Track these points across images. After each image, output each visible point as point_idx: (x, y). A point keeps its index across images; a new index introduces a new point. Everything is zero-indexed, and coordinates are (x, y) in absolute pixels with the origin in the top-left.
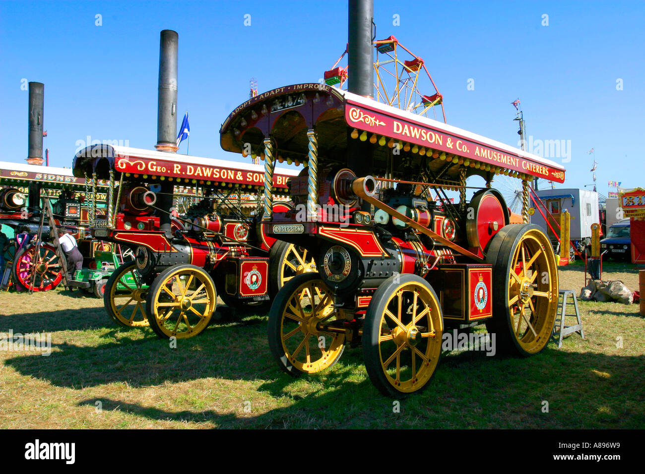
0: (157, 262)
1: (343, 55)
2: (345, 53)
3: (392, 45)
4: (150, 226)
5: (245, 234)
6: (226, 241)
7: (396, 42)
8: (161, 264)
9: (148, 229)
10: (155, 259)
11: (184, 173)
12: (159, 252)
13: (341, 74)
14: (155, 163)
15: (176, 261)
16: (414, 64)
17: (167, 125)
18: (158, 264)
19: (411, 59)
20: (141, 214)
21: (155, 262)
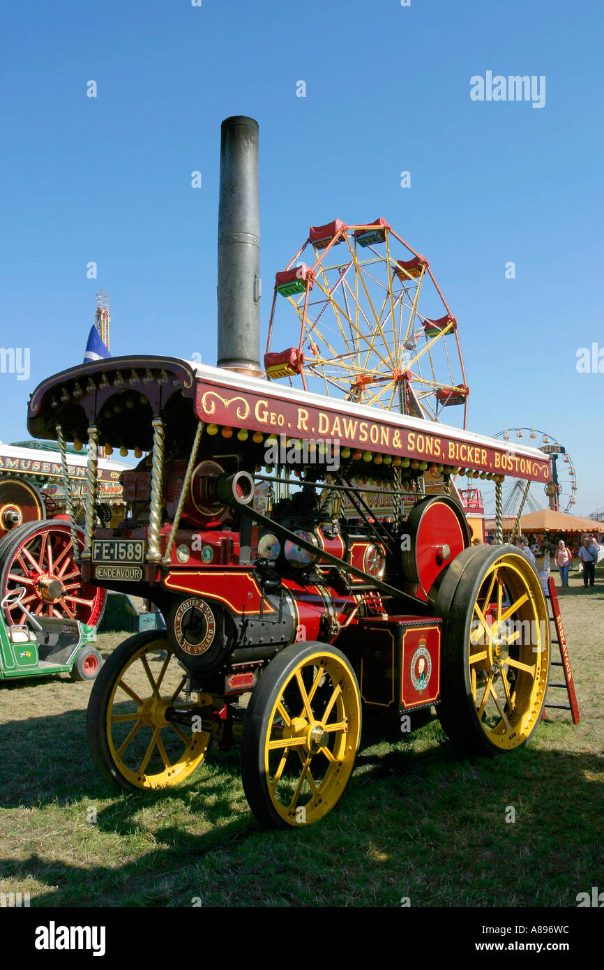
0: (241, 639)
1: (304, 247)
2: (307, 243)
3: (381, 232)
4: (225, 554)
5: (380, 566)
6: (352, 584)
7: (388, 228)
8: (247, 644)
9: (221, 561)
10: (237, 630)
11: (313, 430)
12: (243, 615)
13: (307, 277)
14: (266, 404)
15: (273, 635)
16: (415, 266)
17: (246, 322)
18: (242, 644)
19: (408, 258)
20: (209, 525)
21: (235, 640)
